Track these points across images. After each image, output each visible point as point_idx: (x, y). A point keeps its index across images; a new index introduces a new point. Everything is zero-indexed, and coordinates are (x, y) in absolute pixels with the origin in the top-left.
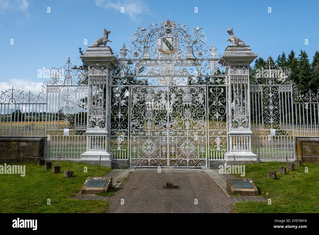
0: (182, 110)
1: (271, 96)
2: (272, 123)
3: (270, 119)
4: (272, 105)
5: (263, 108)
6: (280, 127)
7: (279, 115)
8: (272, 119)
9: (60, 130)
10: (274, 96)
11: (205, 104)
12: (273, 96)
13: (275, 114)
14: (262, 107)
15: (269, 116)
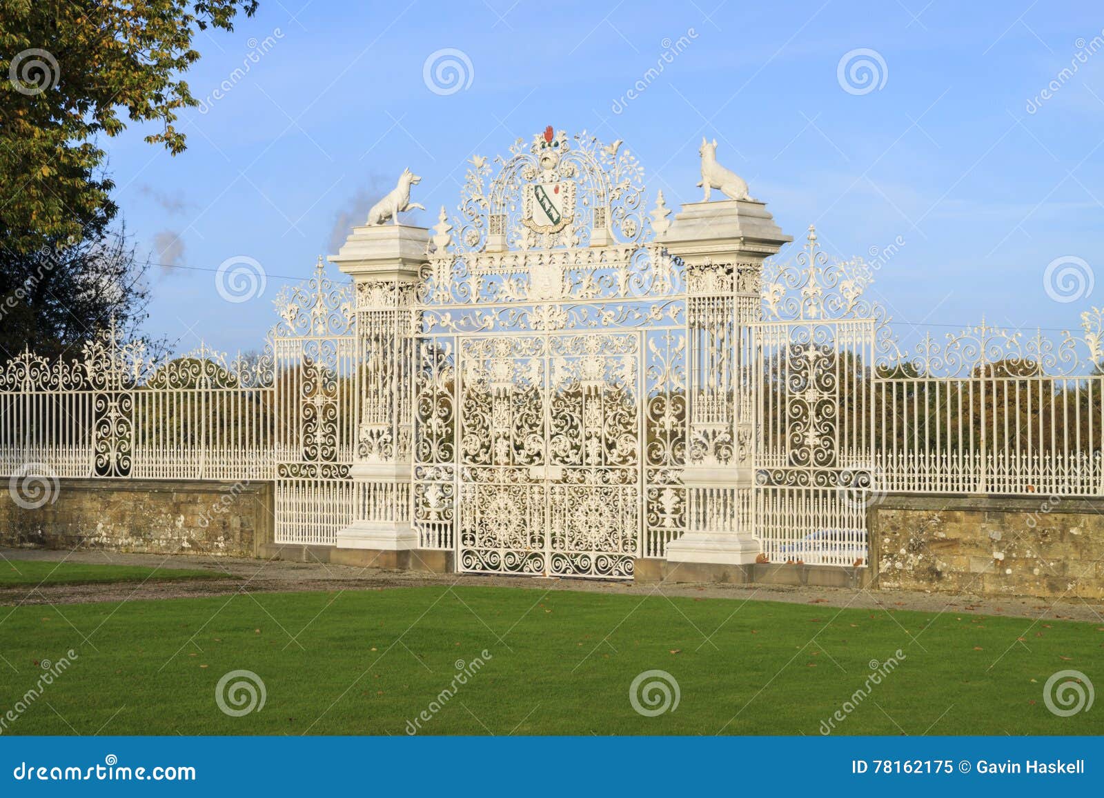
0: (581, 406)
1: (812, 358)
2: (812, 447)
3: (806, 434)
4: (815, 388)
5: (790, 399)
6: (835, 461)
7: (834, 421)
8: (812, 433)
9: (305, 462)
10: (823, 357)
11: (636, 386)
12: (818, 358)
13: (823, 418)
14: (788, 396)
15: (805, 424)
